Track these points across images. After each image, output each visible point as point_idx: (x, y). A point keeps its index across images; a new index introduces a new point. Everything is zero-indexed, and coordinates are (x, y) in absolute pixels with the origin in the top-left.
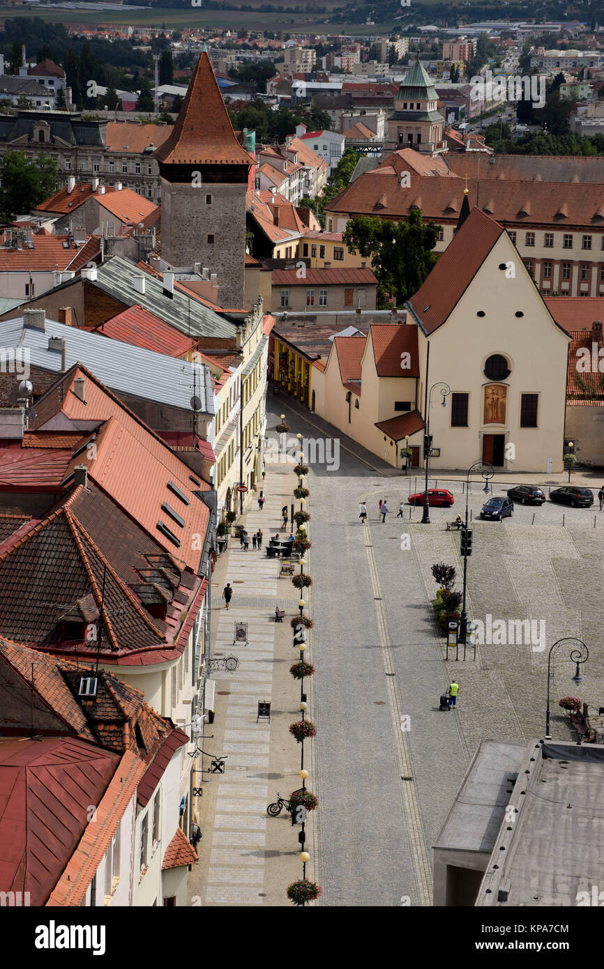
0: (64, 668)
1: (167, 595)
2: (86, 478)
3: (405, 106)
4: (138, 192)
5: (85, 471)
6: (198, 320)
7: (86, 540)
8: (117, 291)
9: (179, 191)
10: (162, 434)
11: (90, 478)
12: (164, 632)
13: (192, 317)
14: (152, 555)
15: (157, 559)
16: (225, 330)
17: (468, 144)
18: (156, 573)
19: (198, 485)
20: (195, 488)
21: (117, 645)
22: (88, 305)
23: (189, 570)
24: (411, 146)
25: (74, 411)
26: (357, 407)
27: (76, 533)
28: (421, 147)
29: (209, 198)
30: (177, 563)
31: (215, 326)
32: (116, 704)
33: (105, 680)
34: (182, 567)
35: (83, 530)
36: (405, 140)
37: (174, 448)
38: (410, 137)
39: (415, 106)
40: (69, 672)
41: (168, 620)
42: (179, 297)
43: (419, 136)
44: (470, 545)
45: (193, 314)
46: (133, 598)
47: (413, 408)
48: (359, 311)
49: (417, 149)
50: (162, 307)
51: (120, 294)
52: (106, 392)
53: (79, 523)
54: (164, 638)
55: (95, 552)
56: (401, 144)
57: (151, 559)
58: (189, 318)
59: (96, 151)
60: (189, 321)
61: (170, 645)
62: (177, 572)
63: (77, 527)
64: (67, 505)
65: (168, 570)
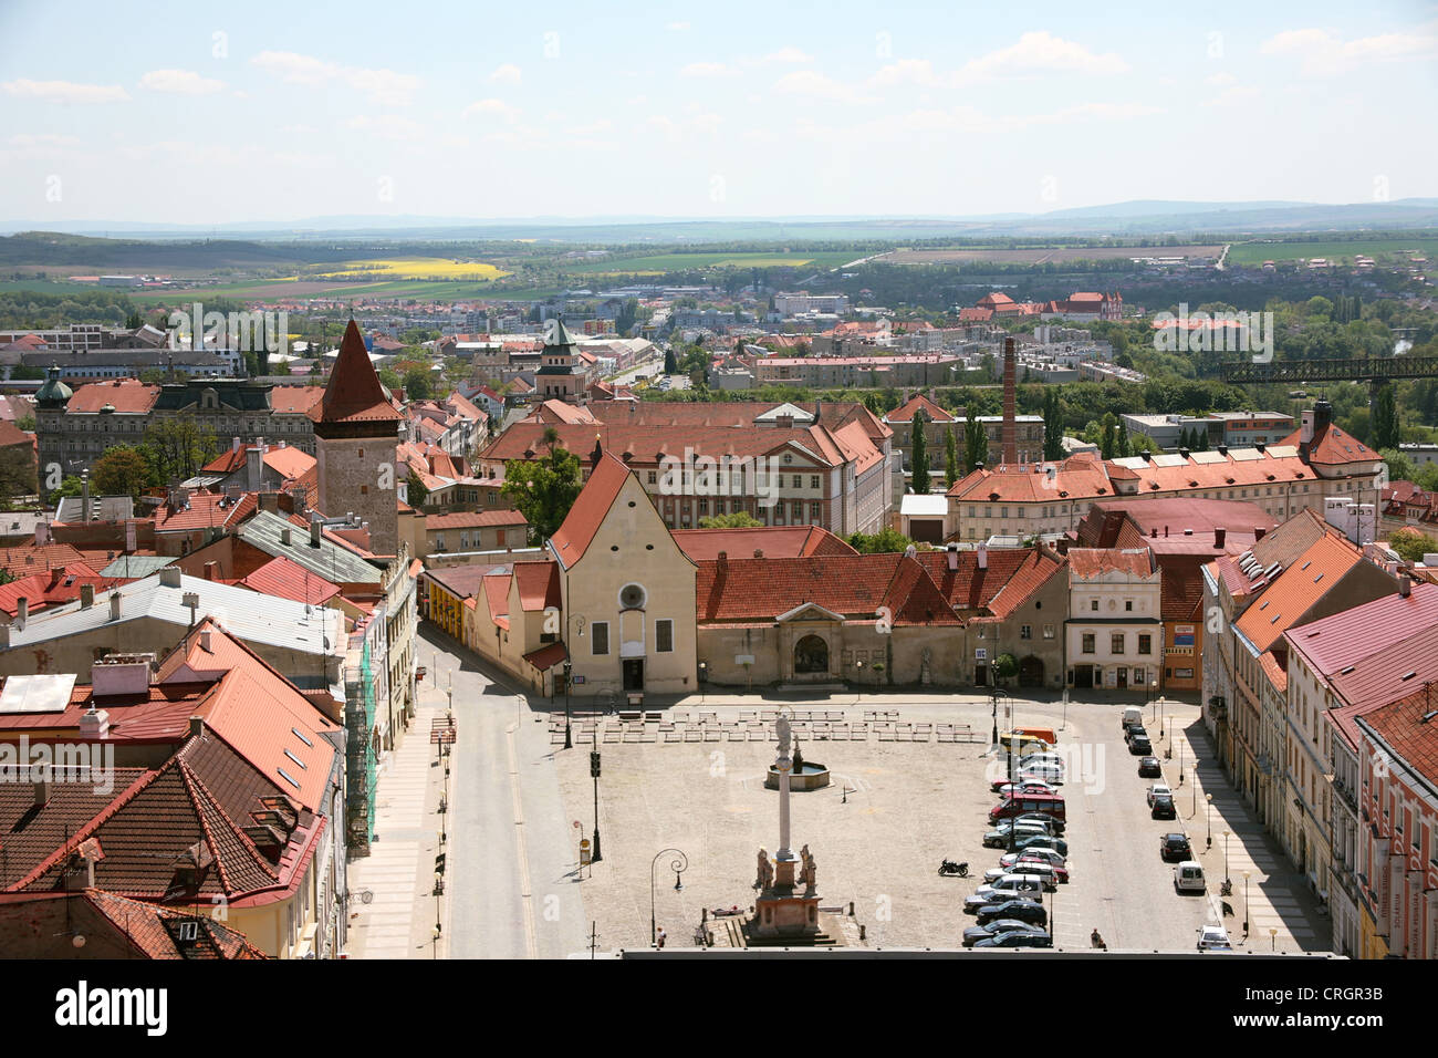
0: (165, 916)
1: (281, 837)
2: (203, 727)
3: (551, 362)
4: (303, 450)
5: (200, 721)
6: (345, 567)
7: (200, 788)
8: (264, 544)
9: (333, 447)
10: (293, 680)
11: (207, 727)
12: (277, 873)
13: (336, 563)
14: (269, 799)
15: (273, 802)
16: (372, 575)
17: (616, 394)
18: (273, 816)
19: (328, 725)
20: (325, 729)
21: (229, 888)
22: (236, 559)
23: (307, 809)
24: (557, 397)
25: (199, 662)
26: (506, 641)
27: (190, 782)
28: (567, 398)
29: (361, 451)
30: (293, 804)
31: (362, 572)
32: (215, 948)
33: (205, 925)
34: (298, 807)
35: (196, 777)
36: (552, 391)
37: (304, 692)
38: (557, 389)
39: (559, 361)
40: (170, 920)
41: (283, 861)
42: (327, 547)
43: (565, 388)
44: (599, 766)
45: (340, 561)
46: (247, 841)
47: (557, 639)
48: (510, 550)
49: (563, 400)
50: (309, 557)
51: (268, 547)
52: (236, 642)
53: (192, 771)
54: (277, 878)
55: (209, 799)
56: (548, 396)
57: (268, 802)
58: (334, 565)
59: (262, 414)
60: (335, 567)
61: (283, 884)
62: (295, 814)
63: (191, 777)
64: (179, 756)
65: (285, 812)
